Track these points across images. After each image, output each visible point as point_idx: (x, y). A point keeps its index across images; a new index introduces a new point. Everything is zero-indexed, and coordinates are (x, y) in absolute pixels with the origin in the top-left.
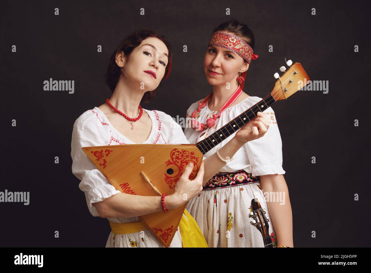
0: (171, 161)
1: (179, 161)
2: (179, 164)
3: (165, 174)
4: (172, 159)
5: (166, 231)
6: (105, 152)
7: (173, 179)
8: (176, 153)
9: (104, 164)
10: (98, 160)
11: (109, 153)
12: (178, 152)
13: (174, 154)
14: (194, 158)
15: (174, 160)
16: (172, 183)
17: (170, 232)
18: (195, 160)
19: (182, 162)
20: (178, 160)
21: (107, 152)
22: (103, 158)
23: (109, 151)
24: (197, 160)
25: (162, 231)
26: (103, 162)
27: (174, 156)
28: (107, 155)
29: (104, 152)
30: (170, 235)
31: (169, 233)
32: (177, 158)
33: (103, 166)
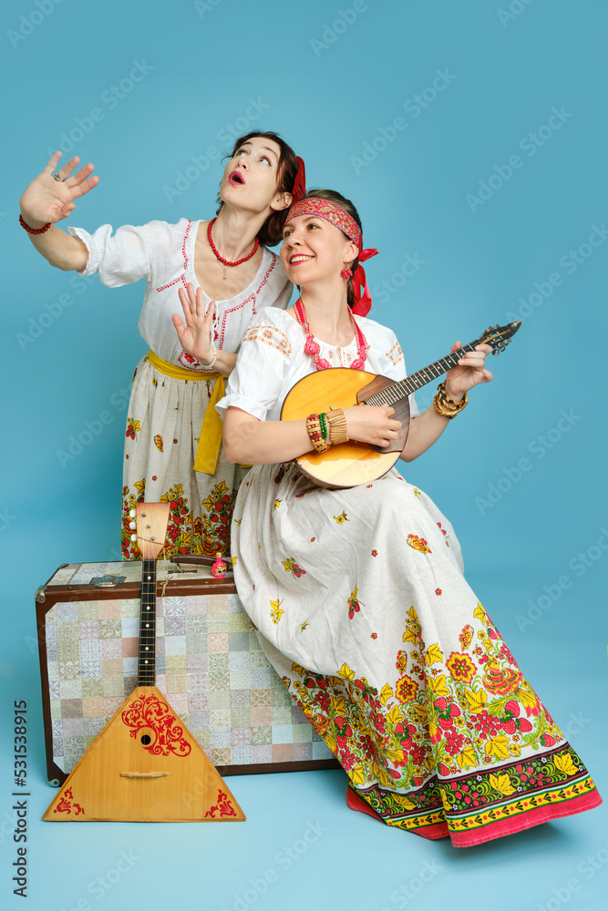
0: (134, 729)
1: (141, 719)
2: (145, 723)
3: (146, 748)
4: (132, 725)
5: (221, 803)
6: (66, 796)
7: (157, 744)
8: (128, 716)
9: (79, 810)
10: (69, 812)
11: (71, 793)
12: (128, 712)
13: (127, 720)
14: (149, 699)
15: (135, 724)
16: (162, 749)
17: (225, 799)
18: (154, 701)
19: (144, 717)
20: (138, 721)
21: (68, 794)
22: (72, 805)
23: (68, 791)
24: (154, 698)
25: (216, 808)
26: (76, 809)
27: (130, 722)
28: (71, 797)
29: (65, 798)
30: (229, 802)
31: (226, 801)
32: (135, 719)
33: (81, 813)
